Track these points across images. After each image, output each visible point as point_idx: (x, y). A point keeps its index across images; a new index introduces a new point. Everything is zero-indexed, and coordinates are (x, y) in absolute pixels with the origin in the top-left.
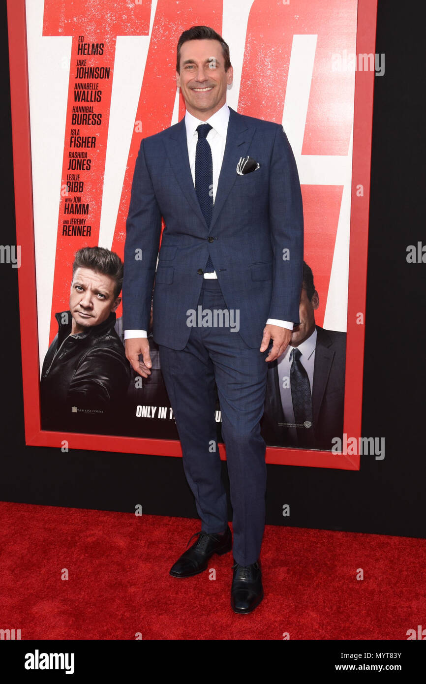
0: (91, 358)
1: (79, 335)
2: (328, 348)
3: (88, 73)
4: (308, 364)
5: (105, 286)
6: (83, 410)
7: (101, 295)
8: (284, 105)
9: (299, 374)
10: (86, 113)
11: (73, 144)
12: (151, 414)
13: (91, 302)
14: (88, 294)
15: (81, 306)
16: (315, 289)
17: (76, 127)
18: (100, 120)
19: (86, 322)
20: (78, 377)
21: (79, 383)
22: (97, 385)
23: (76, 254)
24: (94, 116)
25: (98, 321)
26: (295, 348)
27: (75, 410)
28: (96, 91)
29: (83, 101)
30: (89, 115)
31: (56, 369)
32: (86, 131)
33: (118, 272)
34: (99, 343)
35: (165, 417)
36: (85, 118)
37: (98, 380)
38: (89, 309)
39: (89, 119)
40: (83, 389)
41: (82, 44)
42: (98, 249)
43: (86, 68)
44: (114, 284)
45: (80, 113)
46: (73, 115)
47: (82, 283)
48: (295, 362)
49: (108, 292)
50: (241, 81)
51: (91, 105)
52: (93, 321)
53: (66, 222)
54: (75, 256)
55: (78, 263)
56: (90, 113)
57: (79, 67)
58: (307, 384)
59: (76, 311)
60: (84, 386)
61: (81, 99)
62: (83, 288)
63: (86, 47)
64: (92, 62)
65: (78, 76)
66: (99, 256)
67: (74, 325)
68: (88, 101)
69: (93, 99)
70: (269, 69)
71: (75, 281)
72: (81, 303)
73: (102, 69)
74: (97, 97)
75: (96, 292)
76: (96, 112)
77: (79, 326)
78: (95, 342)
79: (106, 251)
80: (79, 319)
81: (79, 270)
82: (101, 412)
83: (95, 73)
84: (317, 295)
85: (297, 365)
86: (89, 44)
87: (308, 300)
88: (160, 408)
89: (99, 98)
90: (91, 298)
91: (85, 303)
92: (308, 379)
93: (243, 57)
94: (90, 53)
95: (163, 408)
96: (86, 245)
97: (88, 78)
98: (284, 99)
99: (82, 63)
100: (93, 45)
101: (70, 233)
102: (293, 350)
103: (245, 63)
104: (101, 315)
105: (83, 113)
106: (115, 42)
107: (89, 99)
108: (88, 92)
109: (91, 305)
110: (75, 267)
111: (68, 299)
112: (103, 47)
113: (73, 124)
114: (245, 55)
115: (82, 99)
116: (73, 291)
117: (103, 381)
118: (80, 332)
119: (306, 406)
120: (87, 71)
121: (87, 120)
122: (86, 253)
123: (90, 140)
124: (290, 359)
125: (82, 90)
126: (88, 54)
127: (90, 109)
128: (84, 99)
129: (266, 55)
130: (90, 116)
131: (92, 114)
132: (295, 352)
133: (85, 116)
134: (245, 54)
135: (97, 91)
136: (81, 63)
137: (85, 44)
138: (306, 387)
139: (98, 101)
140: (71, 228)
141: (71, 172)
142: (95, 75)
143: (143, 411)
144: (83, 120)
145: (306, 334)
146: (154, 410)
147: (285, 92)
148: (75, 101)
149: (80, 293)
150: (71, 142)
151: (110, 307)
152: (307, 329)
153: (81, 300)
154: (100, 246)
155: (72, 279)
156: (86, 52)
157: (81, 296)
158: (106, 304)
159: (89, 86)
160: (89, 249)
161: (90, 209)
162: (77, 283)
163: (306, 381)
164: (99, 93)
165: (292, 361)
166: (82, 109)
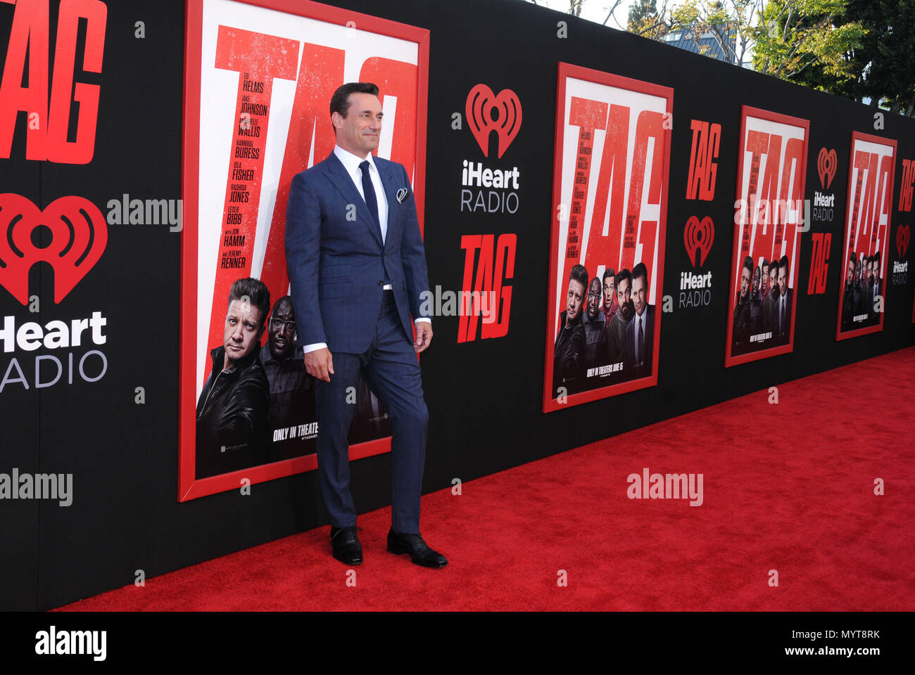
0: (239, 391)
1: (231, 369)
3: (250, 109)
5: (253, 316)
6: (231, 448)
7: (250, 326)
11: (235, 176)
12: (284, 437)
13: (241, 334)
14: (240, 325)
15: (234, 339)
17: (239, 160)
18: (258, 155)
19: (236, 355)
20: (227, 414)
21: (228, 420)
22: (243, 418)
23: (232, 287)
24: (254, 150)
25: (246, 352)
27: (223, 449)
28: (256, 127)
29: (246, 135)
31: (209, 409)
32: (247, 164)
33: (265, 301)
34: (246, 374)
35: (295, 436)
36: (246, 152)
37: (244, 413)
38: (240, 341)
40: (231, 425)
41: (247, 81)
42: (250, 280)
43: (249, 104)
44: (261, 312)
45: (243, 147)
46: (236, 147)
47: (235, 315)
49: (255, 322)
51: (252, 140)
52: (243, 351)
53: (224, 255)
54: (231, 288)
55: (233, 295)
56: (250, 147)
57: (244, 102)
59: (229, 345)
60: (233, 422)
62: (235, 320)
63: (250, 84)
64: (254, 99)
65: (242, 110)
66: (250, 286)
67: (226, 360)
68: (249, 136)
69: (254, 135)
71: (229, 314)
72: (233, 336)
73: (261, 107)
74: (256, 132)
75: (246, 323)
76: (255, 147)
77: (231, 360)
78: (243, 374)
79: (256, 281)
80: (231, 353)
81: (233, 301)
82: (245, 445)
83: (256, 109)
86: (252, 82)
88: (291, 428)
89: (258, 133)
90: (242, 330)
91: (237, 336)
94: (253, 90)
95: (293, 427)
96: (241, 276)
97: (250, 113)
99: (246, 99)
100: (256, 83)
101: (228, 266)
104: (249, 346)
105: (245, 147)
106: (272, 82)
109: (241, 337)
110: (230, 299)
111: (222, 333)
112: (263, 86)
113: (236, 157)
116: (227, 324)
117: (248, 413)
118: (231, 366)
120: (250, 107)
121: (248, 153)
122: (240, 285)
123: (249, 172)
126: (251, 91)
127: (250, 143)
131: (252, 148)
133: (246, 150)
137: (249, 81)
139: (257, 136)
140: (229, 260)
141: (233, 204)
142: (256, 111)
143: (279, 435)
146: (287, 430)
148: (238, 134)
149: (233, 325)
150: (234, 174)
151: (257, 337)
153: (234, 333)
154: (251, 277)
155: (226, 312)
156: (250, 88)
157: (234, 328)
158: (253, 334)
159: (250, 121)
160: (242, 280)
161: (246, 240)
162: (231, 316)
164: (258, 128)
166: (244, 143)
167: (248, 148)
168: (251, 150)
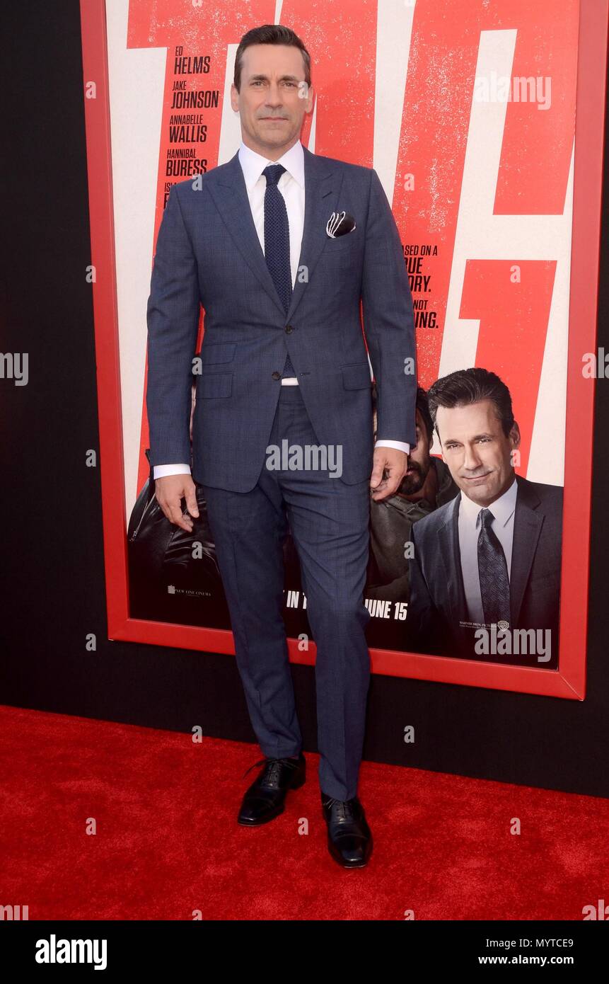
2: (534, 509)
3: (188, 100)
4: (505, 532)
6: (183, 591)
8: (466, 139)
9: (490, 548)
10: (185, 159)
16: (515, 419)
17: (172, 179)
20: (176, 543)
21: (177, 552)
24: (197, 162)
26: (485, 508)
27: (171, 590)
28: (199, 127)
29: (182, 141)
30: (190, 161)
31: (147, 529)
35: (296, 607)
36: (184, 166)
37: (204, 548)
39: (190, 168)
40: (183, 561)
41: (181, 58)
43: (185, 93)
45: (177, 159)
46: (168, 161)
48: (485, 530)
50: (405, 104)
51: (193, 148)
56: (191, 158)
57: (177, 91)
58: (502, 563)
60: (185, 557)
61: (178, 139)
63: (186, 62)
64: (194, 83)
65: (176, 105)
68: (188, 141)
69: (195, 138)
70: (445, 85)
73: (208, 94)
74: (201, 134)
76: (199, 157)
82: (207, 594)
83: (198, 100)
84: (517, 429)
85: (488, 534)
86: (190, 58)
87: (503, 436)
88: (290, 592)
89: (203, 136)
92: (504, 556)
93: (407, 68)
94: (191, 70)
95: (294, 592)
97: (188, 107)
98: (467, 130)
99: (181, 86)
100: (196, 58)
102: (482, 511)
103: (409, 77)
105: (181, 159)
106: (226, 52)
107: (190, 139)
108: (188, 127)
112: (209, 61)
113: (167, 175)
114: (409, 66)
115: (180, 139)
117: (210, 550)
119: (502, 598)
120: (187, 98)
121: (187, 168)
124: (477, 525)
125: (181, 126)
126: (189, 72)
127: (191, 153)
128: (183, 139)
129: (440, 63)
130: (191, 163)
131: (194, 159)
132: (485, 514)
133: (184, 163)
134: (409, 64)
135: (201, 125)
136: (179, 85)
137: (184, 58)
138: (500, 568)
139: (201, 141)
142: (199, 102)
144: (182, 168)
145: (501, 487)
147: (468, 119)
148: (171, 141)
152: (502, 480)
156: (186, 69)
159: (189, 119)
163: (501, 559)
164: (204, 128)
165: (480, 528)
166: (179, 153)
167: (187, 160)
168: (192, 164)
